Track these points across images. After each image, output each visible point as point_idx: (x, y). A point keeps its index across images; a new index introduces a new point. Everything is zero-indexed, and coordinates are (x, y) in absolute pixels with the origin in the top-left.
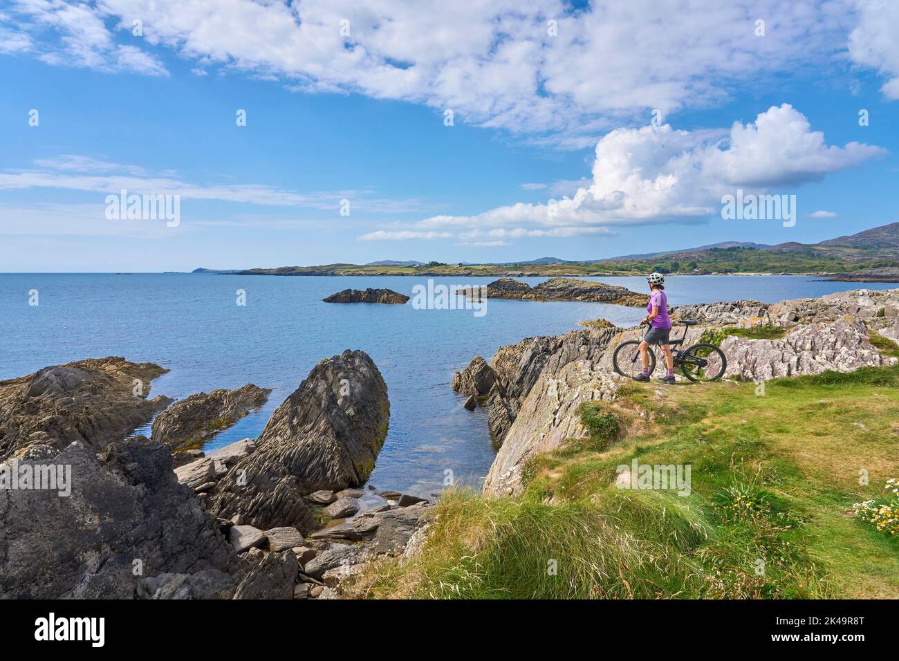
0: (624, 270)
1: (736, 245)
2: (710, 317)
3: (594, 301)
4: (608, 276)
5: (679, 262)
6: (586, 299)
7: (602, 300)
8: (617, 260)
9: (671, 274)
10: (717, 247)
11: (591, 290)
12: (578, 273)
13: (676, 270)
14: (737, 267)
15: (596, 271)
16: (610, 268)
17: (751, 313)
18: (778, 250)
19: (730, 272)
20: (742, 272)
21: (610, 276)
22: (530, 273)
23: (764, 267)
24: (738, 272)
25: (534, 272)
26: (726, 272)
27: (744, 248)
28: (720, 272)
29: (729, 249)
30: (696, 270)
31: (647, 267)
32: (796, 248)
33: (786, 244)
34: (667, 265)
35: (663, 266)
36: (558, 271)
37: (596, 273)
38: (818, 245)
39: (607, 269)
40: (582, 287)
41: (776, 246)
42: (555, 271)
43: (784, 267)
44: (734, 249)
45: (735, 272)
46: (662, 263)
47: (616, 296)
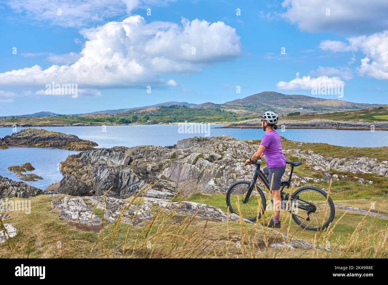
0: (99, 121)
1: (175, 104)
2: (94, 160)
3: (48, 147)
4: (87, 125)
5: (137, 116)
6: (41, 145)
7: (54, 146)
8: (96, 114)
9: (132, 124)
10: (163, 105)
11: (49, 138)
12: (64, 124)
13: (136, 121)
14: (175, 119)
15: (78, 122)
16: (88, 120)
17: (115, 157)
18: (201, 108)
19: (171, 122)
20: (178, 122)
21: (88, 125)
22: (24, 124)
23: (191, 119)
24: (176, 122)
25: (27, 123)
26: (168, 122)
27: (180, 106)
28: (164, 122)
29: (171, 107)
30: (148, 121)
31: (115, 119)
32: (211, 106)
33: (205, 103)
34: (130, 118)
35: (127, 118)
36: (48, 122)
37: (77, 124)
38: (224, 105)
39: (87, 120)
40: (41, 136)
41: (200, 105)
42: (45, 122)
43: (202, 119)
44: (173, 107)
45: (174, 122)
46: (127, 116)
47: (66, 143)
